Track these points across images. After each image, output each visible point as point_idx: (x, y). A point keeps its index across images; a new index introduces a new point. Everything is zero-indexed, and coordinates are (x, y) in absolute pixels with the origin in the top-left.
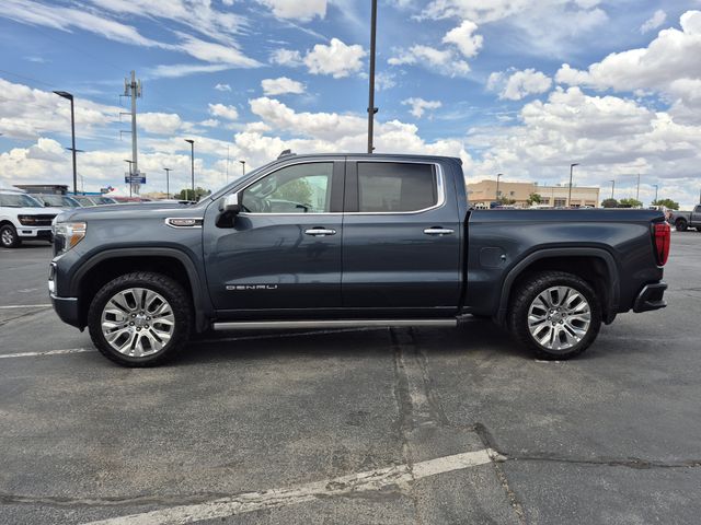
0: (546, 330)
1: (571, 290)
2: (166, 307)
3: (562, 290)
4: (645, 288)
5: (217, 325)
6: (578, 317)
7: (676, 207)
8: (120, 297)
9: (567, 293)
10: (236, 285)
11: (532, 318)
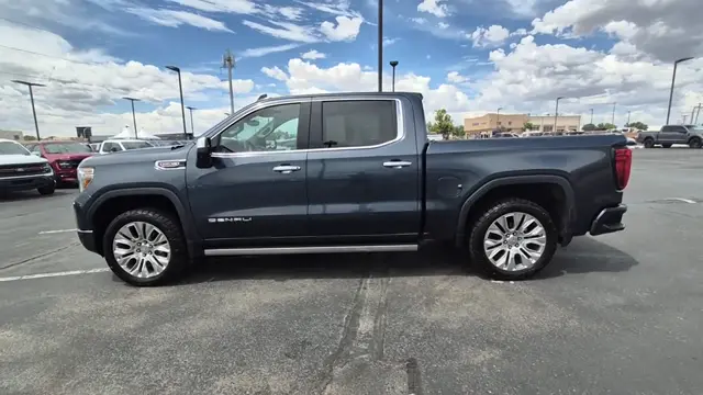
0: (501, 253)
1: (527, 216)
2: (163, 238)
3: (517, 216)
4: (603, 212)
5: (208, 252)
6: (534, 241)
7: (645, 127)
8: (125, 229)
9: (523, 219)
10: (217, 218)
11: (488, 242)
